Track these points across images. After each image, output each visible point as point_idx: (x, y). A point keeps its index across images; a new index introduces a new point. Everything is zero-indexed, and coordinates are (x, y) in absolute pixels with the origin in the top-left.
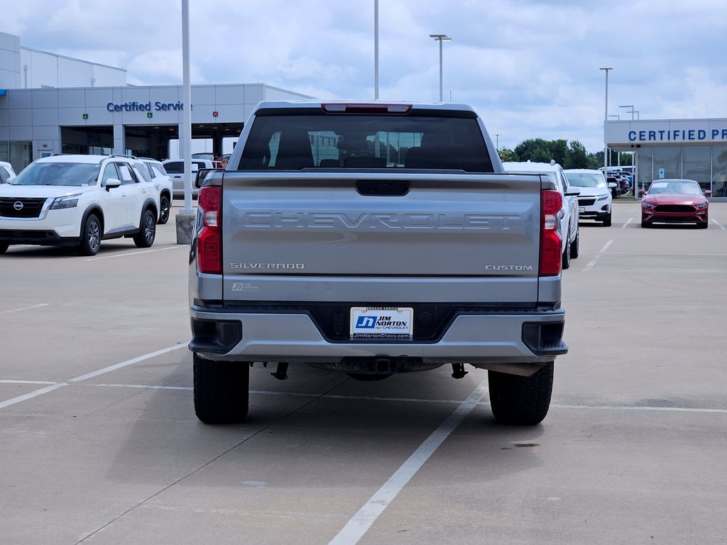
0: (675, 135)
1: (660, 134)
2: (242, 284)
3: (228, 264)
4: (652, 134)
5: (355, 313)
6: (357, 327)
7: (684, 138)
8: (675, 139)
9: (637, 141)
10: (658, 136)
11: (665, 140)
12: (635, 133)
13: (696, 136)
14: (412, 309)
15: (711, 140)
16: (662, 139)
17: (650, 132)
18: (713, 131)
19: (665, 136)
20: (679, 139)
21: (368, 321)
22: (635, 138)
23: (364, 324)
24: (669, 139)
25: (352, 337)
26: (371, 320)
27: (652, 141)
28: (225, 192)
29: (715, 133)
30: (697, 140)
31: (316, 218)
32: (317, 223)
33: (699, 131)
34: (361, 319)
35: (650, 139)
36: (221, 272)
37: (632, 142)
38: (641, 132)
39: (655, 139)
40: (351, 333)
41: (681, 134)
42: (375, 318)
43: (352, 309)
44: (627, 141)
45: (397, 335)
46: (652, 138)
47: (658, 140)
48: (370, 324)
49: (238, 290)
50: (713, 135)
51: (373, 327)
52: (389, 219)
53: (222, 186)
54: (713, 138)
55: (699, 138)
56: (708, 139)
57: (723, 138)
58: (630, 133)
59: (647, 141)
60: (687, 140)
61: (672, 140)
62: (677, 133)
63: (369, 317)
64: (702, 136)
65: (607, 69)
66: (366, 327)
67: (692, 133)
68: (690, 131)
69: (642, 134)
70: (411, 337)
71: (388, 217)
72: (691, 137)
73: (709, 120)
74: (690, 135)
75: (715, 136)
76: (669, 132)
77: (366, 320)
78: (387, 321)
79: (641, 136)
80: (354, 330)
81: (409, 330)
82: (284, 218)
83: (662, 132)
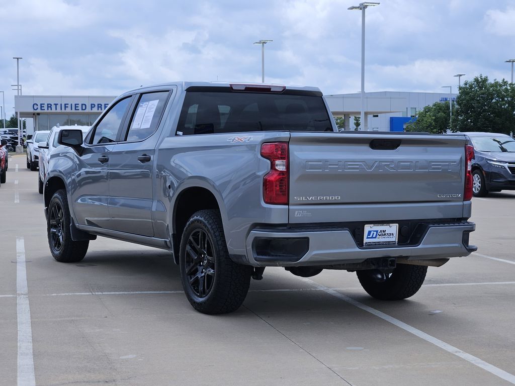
0: (65, 107)
1: (55, 106)
2: (301, 212)
3: (293, 198)
4: (49, 106)
5: (367, 228)
6: (368, 238)
7: (72, 109)
8: (65, 109)
9: (39, 111)
10: (53, 107)
11: (59, 110)
12: (37, 105)
13: (80, 108)
14: (397, 225)
15: (90, 111)
16: (56, 109)
17: (48, 104)
18: (92, 104)
19: (58, 107)
20: (68, 110)
21: (373, 234)
22: (37, 108)
23: (371, 236)
24: (61, 109)
25: (364, 244)
26: (375, 233)
27: (50, 111)
28: (291, 146)
29: (93, 106)
30: (80, 111)
31: (349, 165)
32: (349, 168)
33: (82, 105)
34: (369, 232)
35: (48, 109)
36: (287, 204)
37: (35, 111)
38: (41, 104)
39: (51, 109)
40: (364, 242)
41: (69, 106)
42: (377, 231)
43: (366, 226)
44: (32, 111)
45: (389, 242)
46: (49, 108)
47: (54, 110)
48: (374, 236)
49: (298, 216)
50: (92, 107)
51: (375, 238)
52: (389, 165)
53: (289, 142)
54: (92, 109)
55: (82, 109)
56: (88, 110)
57: (98, 109)
58: (34, 104)
59: (46, 111)
60: (74, 111)
61: (63, 110)
62: (66, 106)
63: (374, 231)
64: (84, 108)
65: (18, 59)
66: (372, 237)
67: (77, 106)
68: (76, 104)
69: (42, 106)
70: (397, 243)
71: (388, 164)
72: (77, 108)
73: (89, 97)
74: (76, 107)
75: (93, 109)
76: (61, 104)
77: (372, 232)
78: (383, 233)
79: (41, 107)
80: (366, 240)
81: (395, 238)
82: (330, 165)
83: (56, 105)
